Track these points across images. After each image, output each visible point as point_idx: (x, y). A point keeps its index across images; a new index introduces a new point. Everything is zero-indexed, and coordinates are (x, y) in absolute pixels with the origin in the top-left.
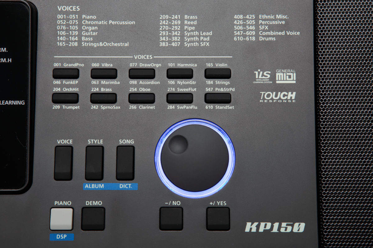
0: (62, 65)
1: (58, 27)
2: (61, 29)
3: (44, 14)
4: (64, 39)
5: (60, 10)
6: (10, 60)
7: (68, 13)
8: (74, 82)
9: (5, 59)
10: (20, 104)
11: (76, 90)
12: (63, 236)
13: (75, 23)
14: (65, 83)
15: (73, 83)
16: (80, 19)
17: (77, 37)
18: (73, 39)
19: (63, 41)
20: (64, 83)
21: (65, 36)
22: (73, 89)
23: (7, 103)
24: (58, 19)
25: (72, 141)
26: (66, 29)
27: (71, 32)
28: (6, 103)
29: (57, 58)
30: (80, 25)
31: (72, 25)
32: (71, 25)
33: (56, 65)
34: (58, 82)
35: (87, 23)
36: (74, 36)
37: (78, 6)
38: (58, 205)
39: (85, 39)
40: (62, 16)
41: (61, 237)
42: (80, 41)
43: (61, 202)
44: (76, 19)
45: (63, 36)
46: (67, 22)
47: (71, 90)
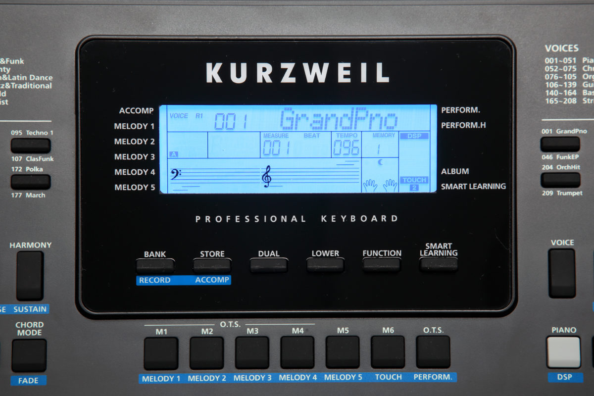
0: (554, 131)
1: (547, 76)
2: (551, 79)
3: (525, 57)
4: (556, 94)
5: (548, 50)
6: (483, 125)
7: (560, 55)
8: (573, 157)
9: (476, 123)
10: (499, 188)
11: (576, 168)
12: (567, 376)
13: (572, 69)
14: (559, 158)
15: (571, 157)
16: (579, 64)
17: (575, 91)
18: (570, 93)
19: (554, 97)
20: (557, 159)
21: (557, 89)
22: (572, 167)
23: (480, 186)
24: (547, 65)
25: (572, 241)
26: (559, 79)
27: (565, 83)
28: (478, 187)
29: (546, 121)
30: (580, 73)
31: (567, 73)
32: (565, 73)
33: (546, 132)
34: (549, 157)
35: (590, 69)
36: (571, 88)
37: (576, 44)
38: (557, 332)
39: (588, 92)
40: (552, 60)
41: (564, 378)
42: (579, 97)
43: (561, 328)
44: (572, 64)
45: (554, 89)
46: (560, 69)
47: (568, 168)
